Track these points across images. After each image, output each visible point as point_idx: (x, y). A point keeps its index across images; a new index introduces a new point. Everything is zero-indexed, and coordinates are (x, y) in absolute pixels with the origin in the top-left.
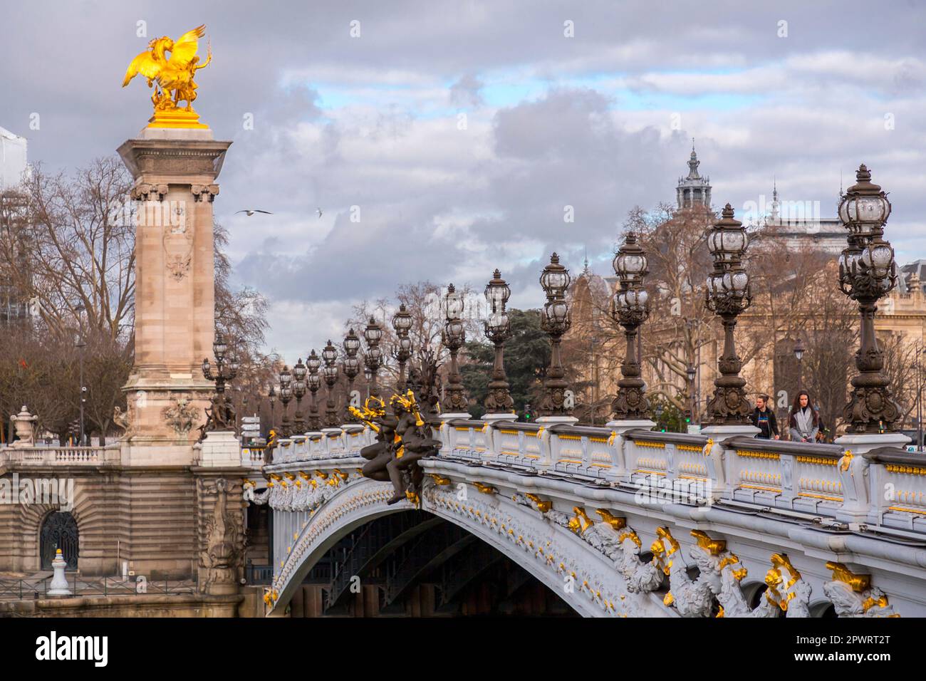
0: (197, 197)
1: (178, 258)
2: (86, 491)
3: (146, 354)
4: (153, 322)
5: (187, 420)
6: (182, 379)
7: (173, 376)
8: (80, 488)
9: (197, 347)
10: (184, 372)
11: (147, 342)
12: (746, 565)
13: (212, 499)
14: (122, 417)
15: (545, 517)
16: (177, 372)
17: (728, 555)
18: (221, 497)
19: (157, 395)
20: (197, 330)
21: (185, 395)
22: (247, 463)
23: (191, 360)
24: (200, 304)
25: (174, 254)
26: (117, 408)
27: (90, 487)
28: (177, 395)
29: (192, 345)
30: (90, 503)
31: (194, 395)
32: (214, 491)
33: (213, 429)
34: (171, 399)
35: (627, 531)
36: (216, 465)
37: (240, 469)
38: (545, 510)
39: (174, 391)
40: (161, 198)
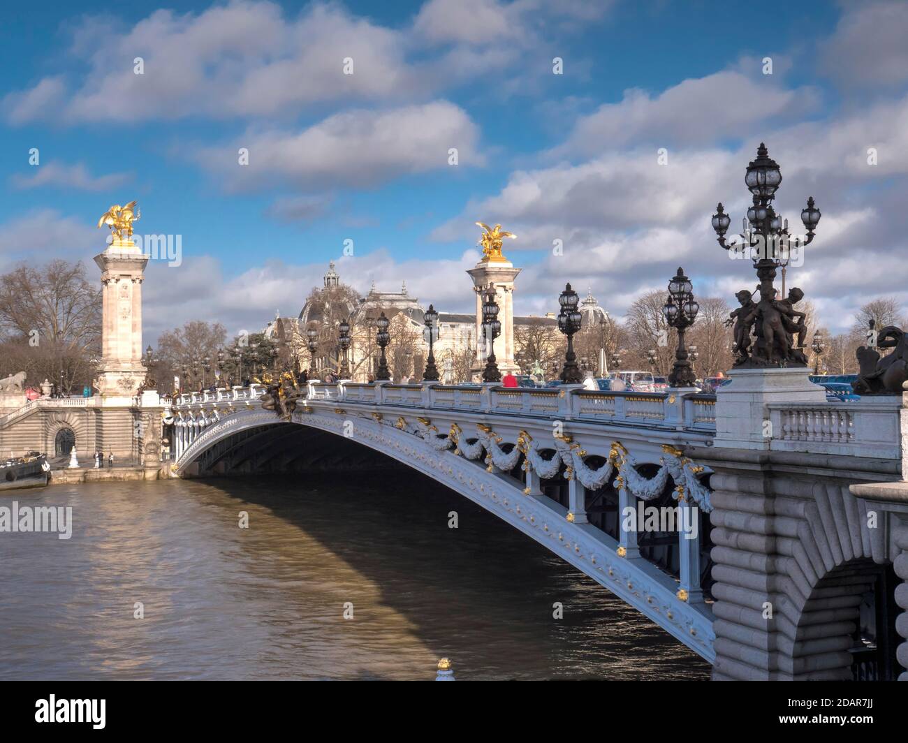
0: (133, 281)
1: (125, 309)
2: (78, 419)
3: (109, 354)
4: (113, 339)
5: (129, 386)
6: (126, 366)
7: (122, 365)
8: (76, 418)
9: (134, 351)
10: (128, 363)
11: (108, 349)
12: (501, 436)
13: (147, 422)
14: (97, 384)
15: (380, 423)
16: (124, 363)
17: (492, 433)
18: (151, 421)
19: (115, 374)
20: (134, 343)
21: (128, 374)
22: (162, 405)
23: (131, 357)
24: (135, 331)
25: (123, 307)
26: (95, 380)
27: (81, 418)
28: (124, 374)
29: (131, 350)
30: (81, 425)
31: (133, 374)
32: (148, 418)
33: (147, 389)
34: (122, 376)
35: (431, 426)
36: (148, 406)
37: (160, 408)
38: (379, 419)
39: (123, 372)
40: (117, 280)
